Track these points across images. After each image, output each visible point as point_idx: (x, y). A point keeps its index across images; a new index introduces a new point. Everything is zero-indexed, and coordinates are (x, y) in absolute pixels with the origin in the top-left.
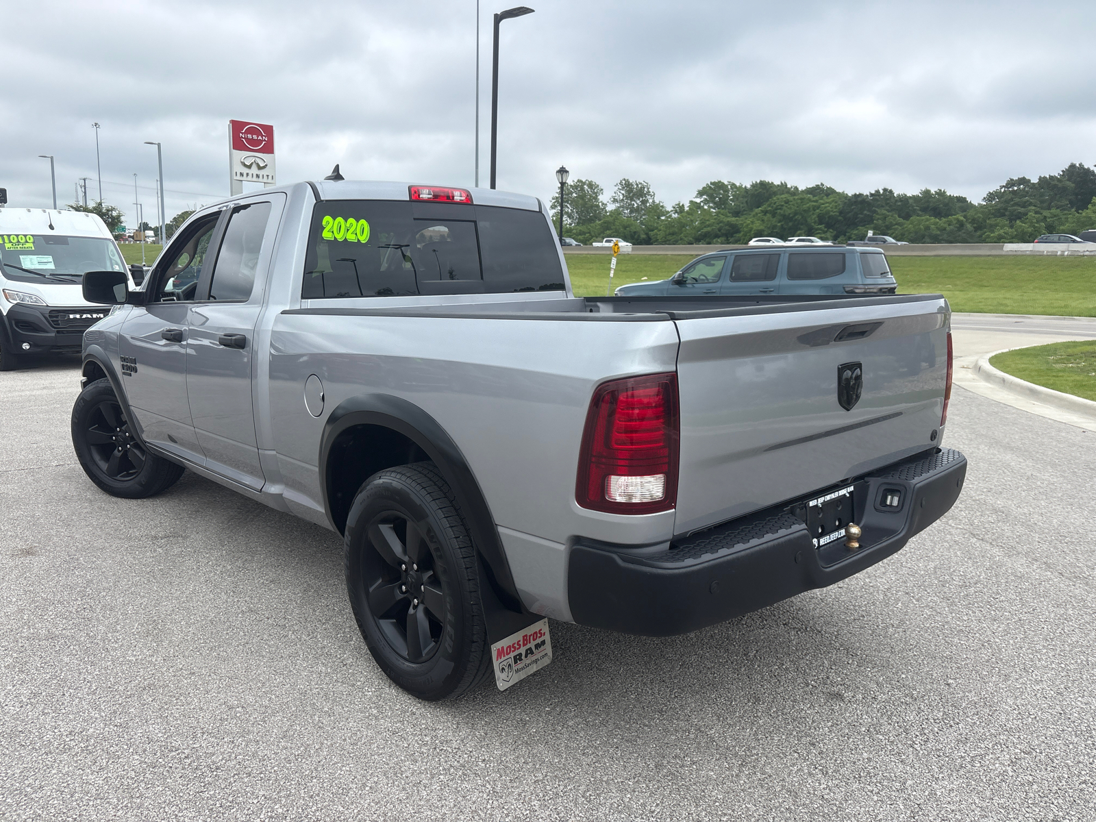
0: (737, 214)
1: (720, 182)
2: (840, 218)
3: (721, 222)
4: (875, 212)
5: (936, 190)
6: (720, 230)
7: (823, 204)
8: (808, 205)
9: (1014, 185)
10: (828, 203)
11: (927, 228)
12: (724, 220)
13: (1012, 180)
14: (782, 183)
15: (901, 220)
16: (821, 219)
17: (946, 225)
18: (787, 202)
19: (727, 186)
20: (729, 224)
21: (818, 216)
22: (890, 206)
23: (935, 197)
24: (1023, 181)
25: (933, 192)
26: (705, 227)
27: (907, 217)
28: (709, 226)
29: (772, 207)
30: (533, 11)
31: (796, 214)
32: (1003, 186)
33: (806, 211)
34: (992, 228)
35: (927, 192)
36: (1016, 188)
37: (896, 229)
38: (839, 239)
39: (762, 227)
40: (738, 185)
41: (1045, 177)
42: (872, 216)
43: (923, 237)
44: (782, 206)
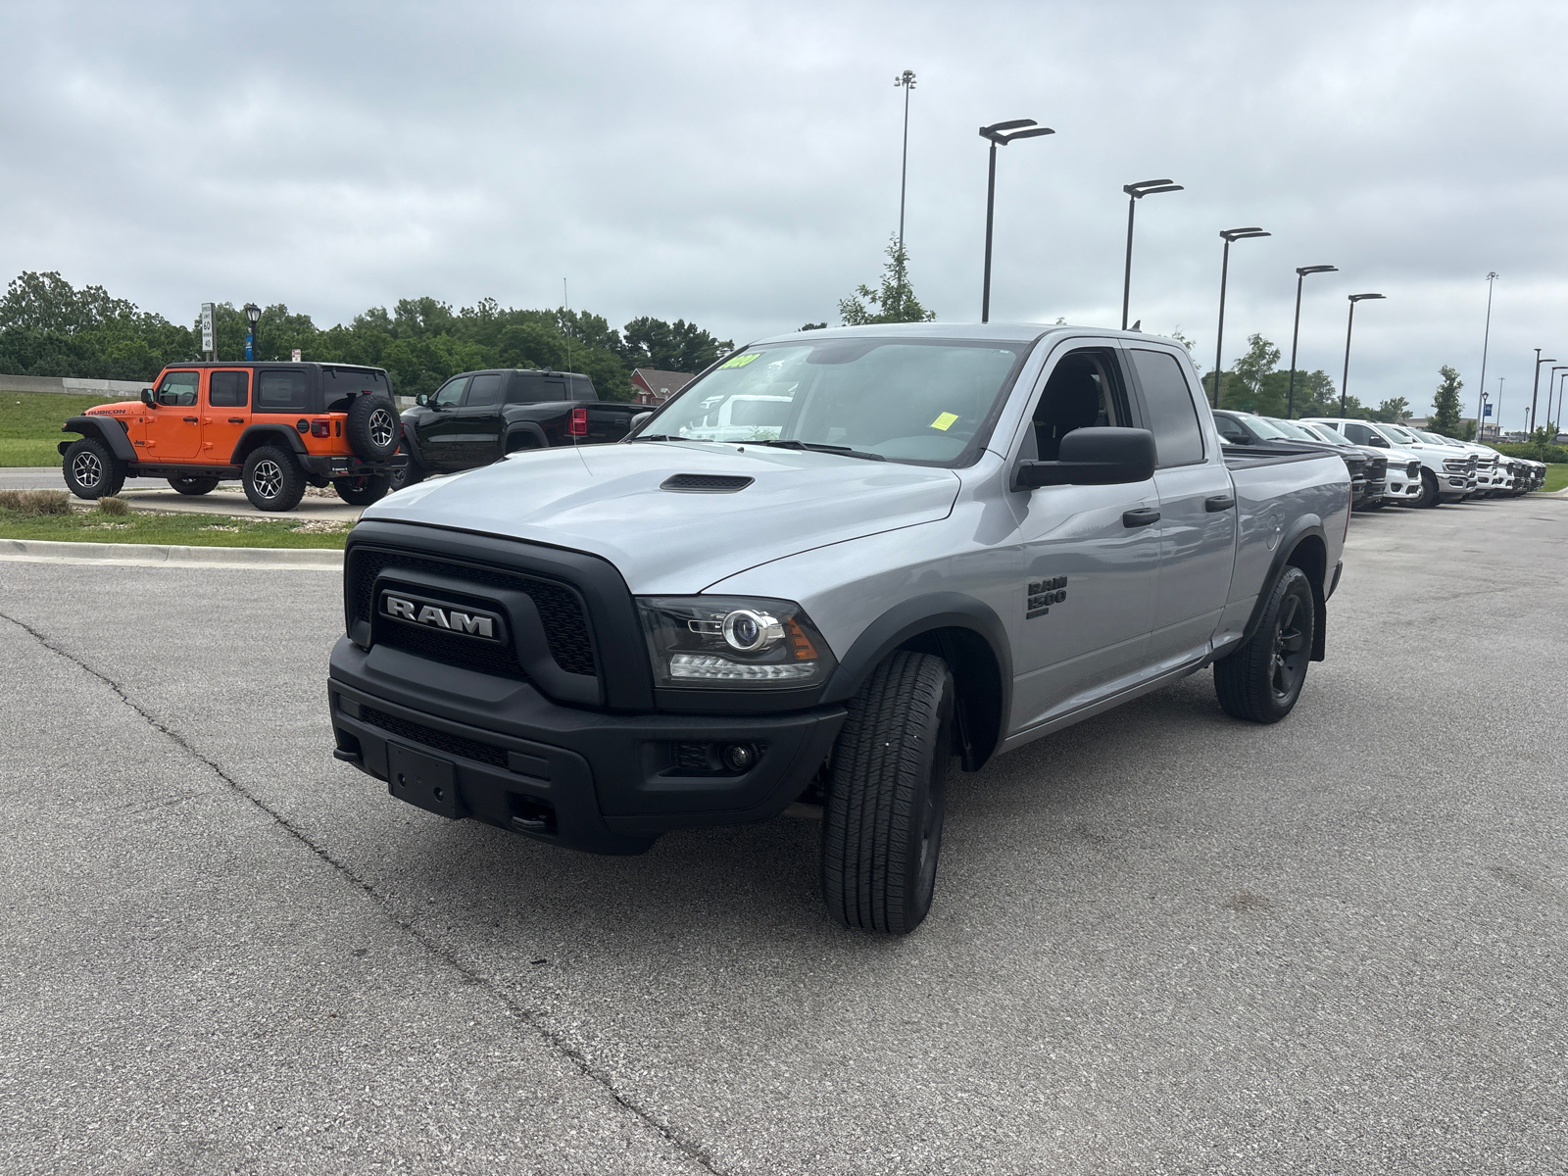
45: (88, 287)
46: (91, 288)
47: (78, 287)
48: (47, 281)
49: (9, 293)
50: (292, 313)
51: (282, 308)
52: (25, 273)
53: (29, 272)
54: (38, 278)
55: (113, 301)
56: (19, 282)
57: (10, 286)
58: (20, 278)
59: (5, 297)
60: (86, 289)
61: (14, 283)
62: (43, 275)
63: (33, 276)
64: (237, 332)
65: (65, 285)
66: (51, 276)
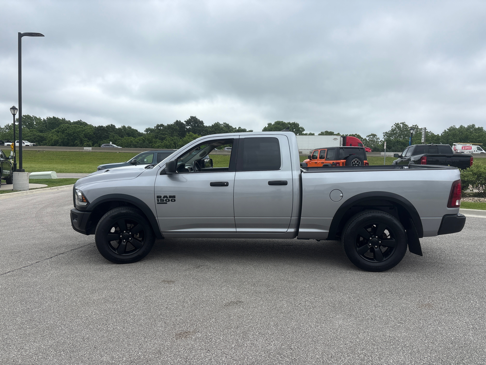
0: (41, 131)
1: (28, 115)
2: (94, 136)
3: (35, 135)
4: (109, 134)
5: (128, 126)
6: (35, 139)
7: (86, 129)
8: (79, 129)
9: (159, 127)
10: (88, 129)
11: (131, 142)
12: (37, 134)
13: (158, 125)
14: (62, 119)
15: (120, 138)
16: (86, 136)
17: (138, 141)
18: (68, 127)
19: (32, 118)
20: (39, 136)
21: (84, 135)
22: (115, 132)
23: (127, 129)
24: (162, 125)
25: (126, 127)
26: (26, 137)
27: (122, 136)
28: (28, 136)
29: (61, 129)
30: (44, 36)
31: (74, 133)
32: (156, 127)
33: (79, 132)
34: (155, 142)
35: (124, 127)
36: (160, 128)
37: (119, 142)
38: (95, 145)
39: (57, 138)
40: (38, 117)
41: (169, 125)
42: (108, 135)
43: (130, 145)
44: (66, 129)
45: (413, 125)
46: (414, 126)
47: (410, 125)
48: (401, 125)
49: (391, 129)
50: (477, 127)
51: (473, 126)
52: (396, 123)
53: (397, 123)
54: (399, 124)
55: (420, 129)
56: (394, 126)
57: (392, 127)
58: (394, 125)
59: (390, 131)
60: (412, 126)
61: (393, 126)
62: (401, 123)
63: (398, 124)
64: (455, 135)
65: (406, 125)
66: (403, 123)
